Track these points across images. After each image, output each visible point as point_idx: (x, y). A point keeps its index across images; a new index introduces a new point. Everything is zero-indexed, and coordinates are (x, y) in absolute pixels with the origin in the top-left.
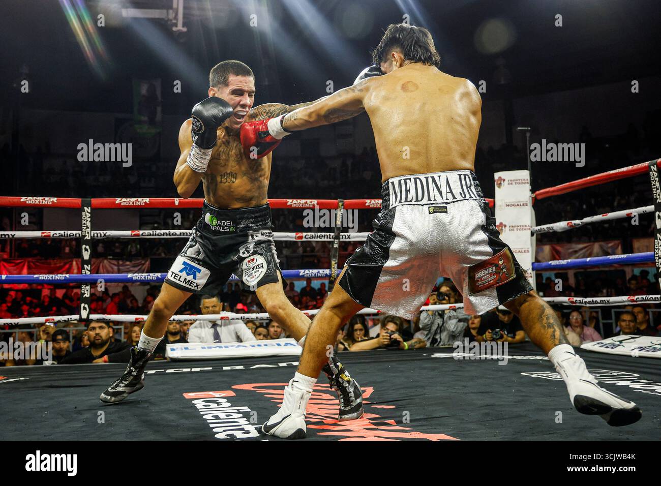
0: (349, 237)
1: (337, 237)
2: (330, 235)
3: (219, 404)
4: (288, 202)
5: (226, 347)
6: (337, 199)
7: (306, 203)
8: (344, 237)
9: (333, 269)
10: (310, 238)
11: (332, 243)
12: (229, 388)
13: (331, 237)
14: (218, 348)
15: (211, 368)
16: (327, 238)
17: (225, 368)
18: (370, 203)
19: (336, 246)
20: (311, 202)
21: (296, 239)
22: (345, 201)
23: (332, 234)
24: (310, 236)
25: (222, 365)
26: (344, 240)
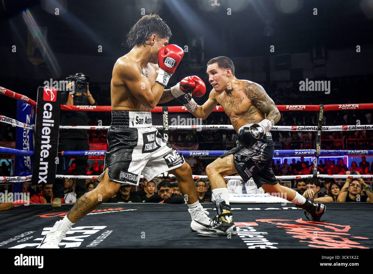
0: (327, 129)
1: (320, 129)
2: (314, 128)
3: (248, 230)
4: (287, 107)
5: (249, 196)
6: (319, 105)
7: (299, 107)
8: (324, 129)
9: (318, 150)
10: (301, 129)
11: (317, 132)
12: (254, 221)
13: (315, 129)
14: (244, 197)
15: (240, 209)
16: (313, 129)
17: (249, 209)
18: (342, 106)
19: (319, 134)
20: (302, 107)
21: (292, 130)
22: (324, 105)
23: (316, 127)
24: (301, 128)
25: (248, 207)
26: (324, 130)
